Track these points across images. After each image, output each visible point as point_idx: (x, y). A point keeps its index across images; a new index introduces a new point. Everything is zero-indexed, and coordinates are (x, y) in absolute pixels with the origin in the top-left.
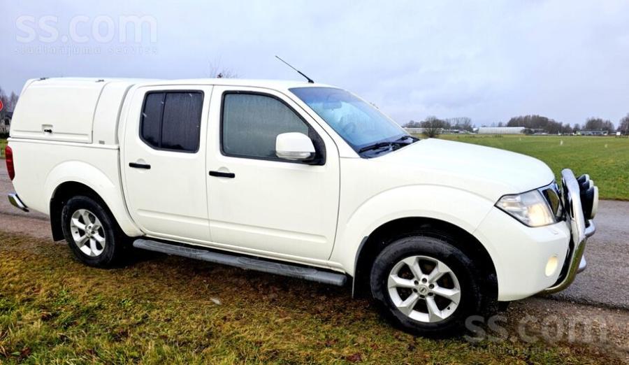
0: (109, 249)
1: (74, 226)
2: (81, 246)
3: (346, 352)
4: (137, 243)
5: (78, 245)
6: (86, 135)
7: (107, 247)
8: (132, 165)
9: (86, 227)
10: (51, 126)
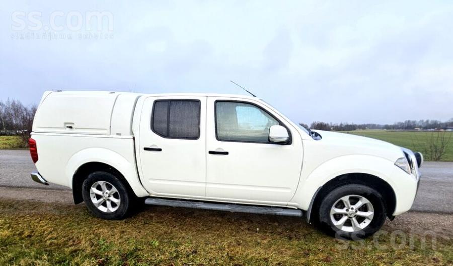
0: (124, 206)
1: (93, 193)
2: (98, 206)
3: (321, 256)
4: (147, 201)
5: (96, 206)
6: (106, 129)
7: (122, 205)
8: (146, 149)
9: (103, 193)
10: (73, 124)
